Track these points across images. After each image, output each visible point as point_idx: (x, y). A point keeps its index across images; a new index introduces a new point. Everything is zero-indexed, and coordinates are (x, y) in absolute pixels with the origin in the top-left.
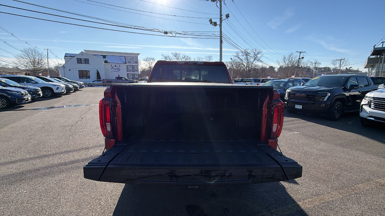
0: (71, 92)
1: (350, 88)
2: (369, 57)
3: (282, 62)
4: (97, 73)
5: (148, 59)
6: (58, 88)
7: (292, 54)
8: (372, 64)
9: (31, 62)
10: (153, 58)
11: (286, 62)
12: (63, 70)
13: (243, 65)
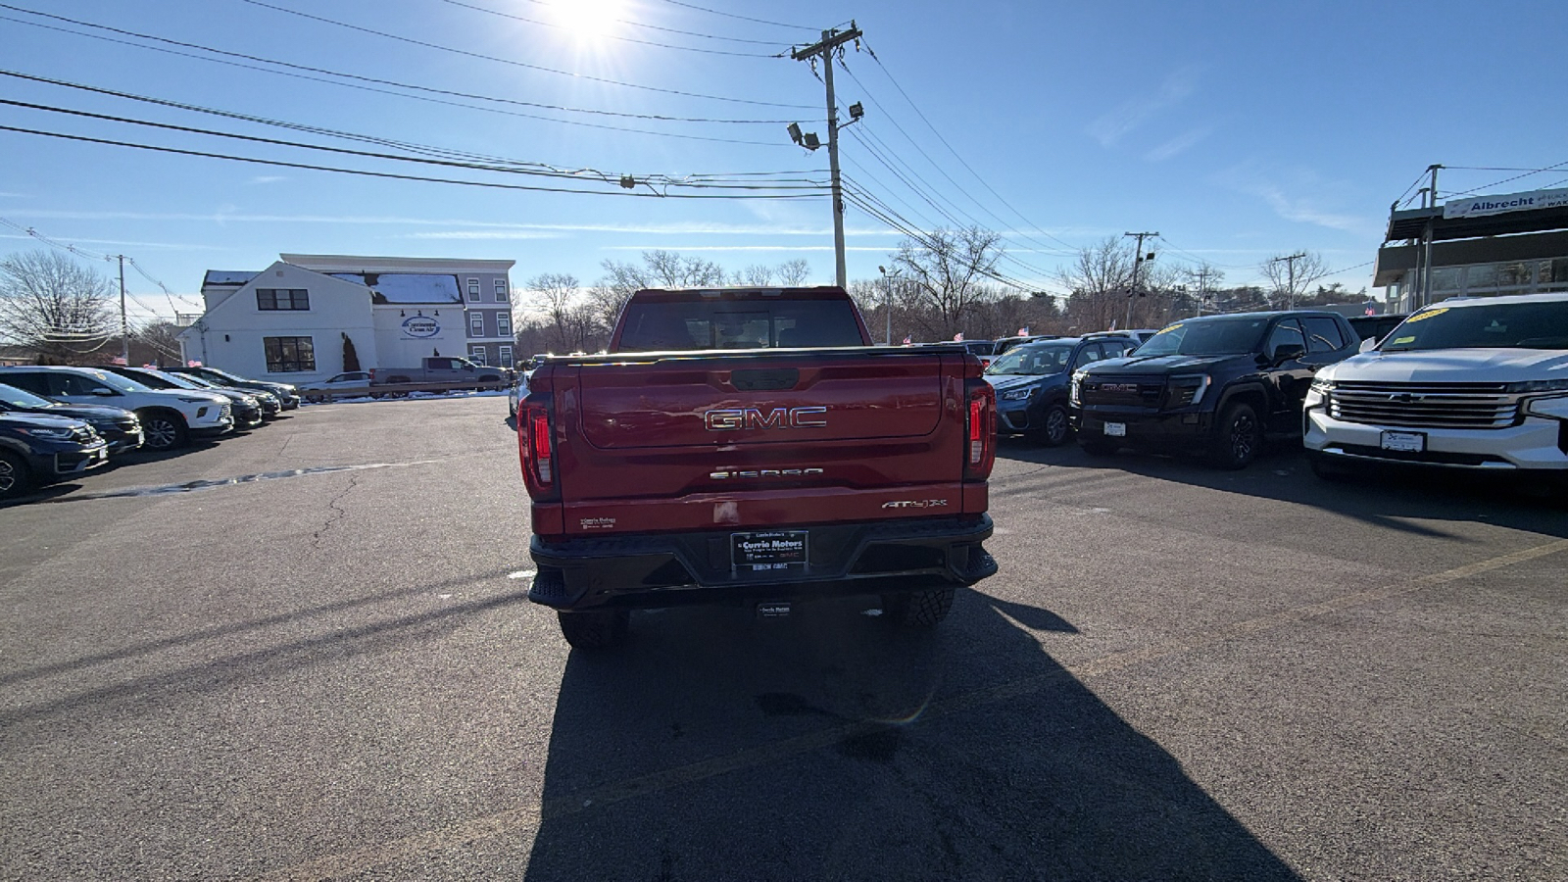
0: (252, 423)
1: (1275, 355)
2: (1383, 245)
3: (1077, 275)
4: (345, 344)
5: (549, 281)
6: (202, 412)
7: (1113, 244)
8: (1397, 272)
9: (42, 311)
10: (570, 279)
11: (1093, 273)
12: (200, 341)
13: (931, 289)
